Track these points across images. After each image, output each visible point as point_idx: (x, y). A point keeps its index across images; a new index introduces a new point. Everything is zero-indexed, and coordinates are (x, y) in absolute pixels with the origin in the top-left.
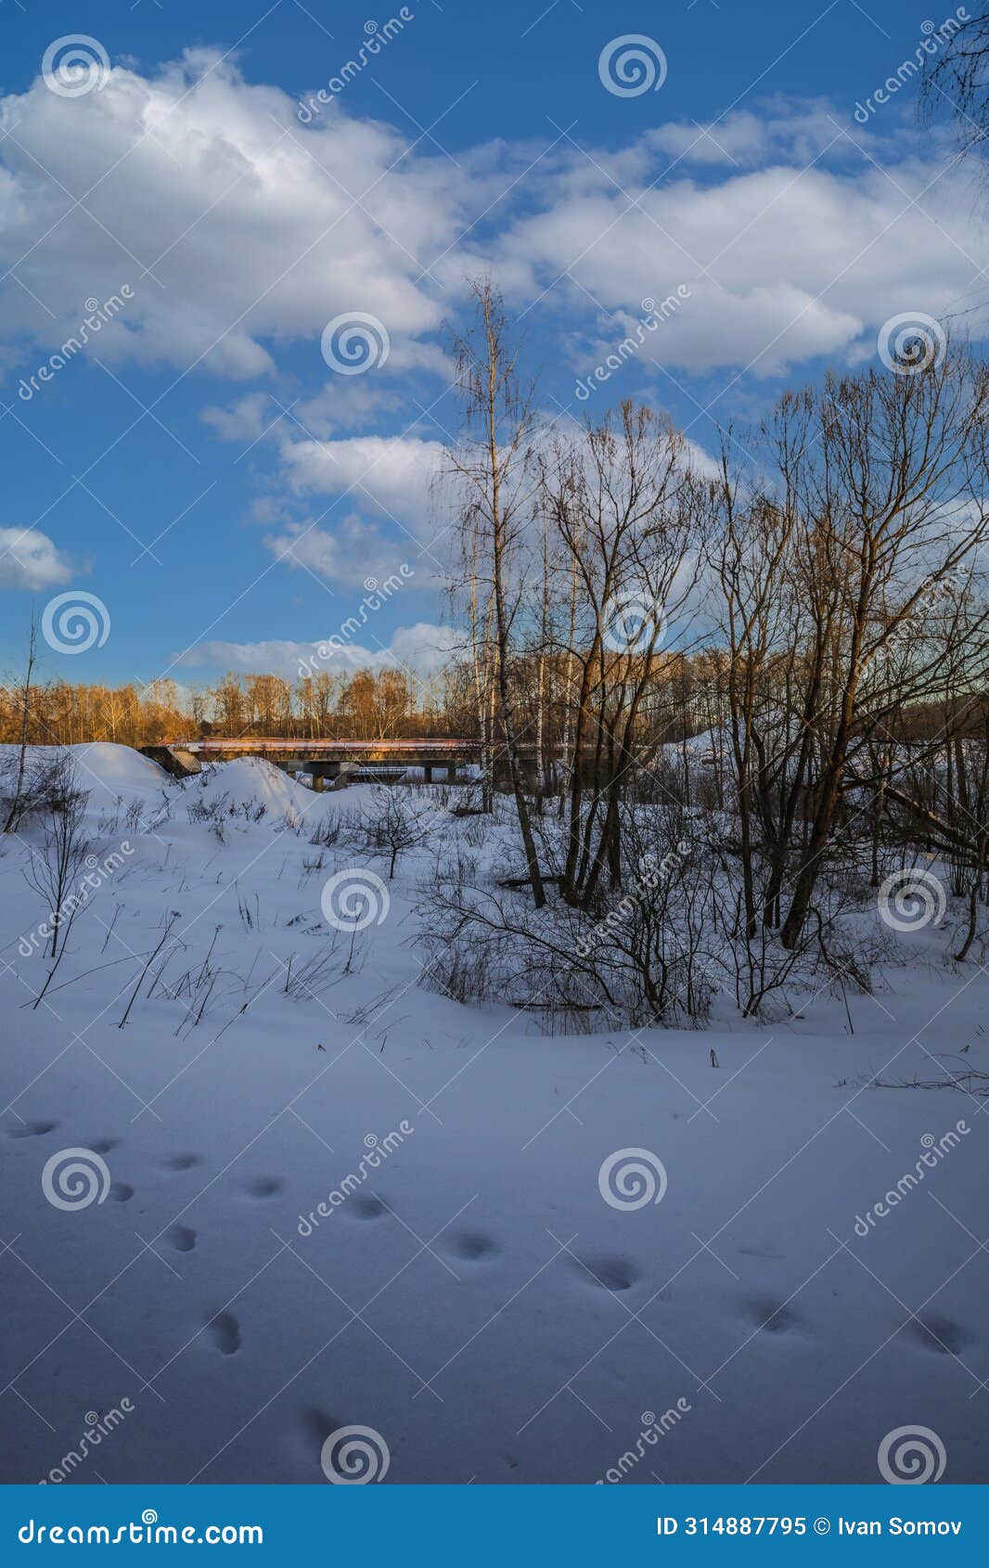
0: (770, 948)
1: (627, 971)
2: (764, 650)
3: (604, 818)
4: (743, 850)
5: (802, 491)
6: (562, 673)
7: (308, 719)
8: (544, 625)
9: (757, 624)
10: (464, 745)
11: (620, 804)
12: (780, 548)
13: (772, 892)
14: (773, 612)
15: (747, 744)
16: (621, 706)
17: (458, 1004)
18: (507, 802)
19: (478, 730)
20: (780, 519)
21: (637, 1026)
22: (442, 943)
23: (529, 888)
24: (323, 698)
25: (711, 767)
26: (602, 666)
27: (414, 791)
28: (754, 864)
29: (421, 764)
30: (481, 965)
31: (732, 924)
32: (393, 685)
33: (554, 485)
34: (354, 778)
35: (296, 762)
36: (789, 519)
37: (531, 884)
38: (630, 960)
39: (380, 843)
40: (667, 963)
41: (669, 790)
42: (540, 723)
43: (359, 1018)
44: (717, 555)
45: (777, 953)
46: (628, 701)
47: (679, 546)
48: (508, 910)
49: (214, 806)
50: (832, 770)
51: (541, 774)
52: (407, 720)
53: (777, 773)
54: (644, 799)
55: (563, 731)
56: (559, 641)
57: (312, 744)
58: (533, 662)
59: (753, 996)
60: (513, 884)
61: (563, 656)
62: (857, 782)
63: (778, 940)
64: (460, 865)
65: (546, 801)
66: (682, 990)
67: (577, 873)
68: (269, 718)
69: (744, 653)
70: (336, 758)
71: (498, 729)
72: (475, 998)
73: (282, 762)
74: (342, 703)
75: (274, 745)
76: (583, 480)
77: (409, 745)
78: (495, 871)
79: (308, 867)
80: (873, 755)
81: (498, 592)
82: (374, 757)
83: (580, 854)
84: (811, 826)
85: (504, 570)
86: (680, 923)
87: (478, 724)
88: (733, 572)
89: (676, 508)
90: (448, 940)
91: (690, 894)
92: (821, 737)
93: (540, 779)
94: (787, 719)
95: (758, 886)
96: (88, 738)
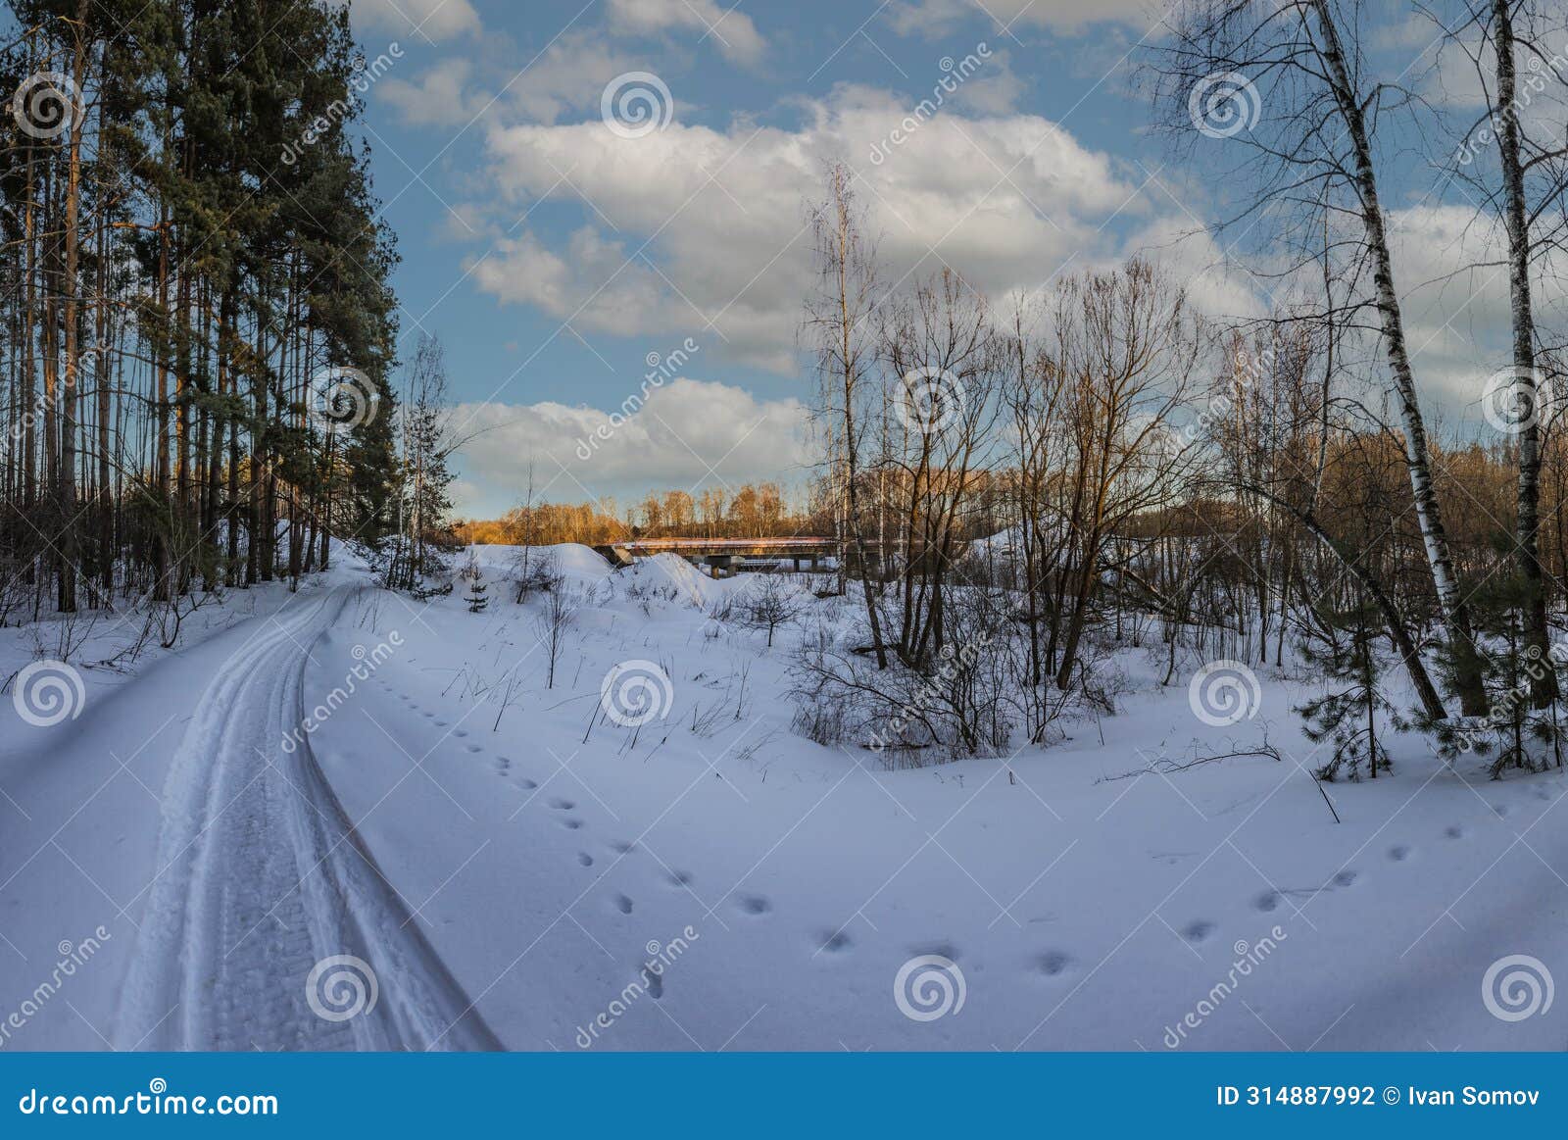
0: (1050, 691)
1: (948, 716)
2: (1045, 469)
3: (931, 598)
4: (1030, 619)
5: (1071, 352)
6: (898, 484)
7: (707, 523)
8: (884, 446)
9: (1040, 450)
10: (824, 541)
11: (942, 586)
12: (1056, 394)
13: (1051, 650)
14: (1051, 441)
15: (1033, 540)
16: (942, 510)
17: (820, 746)
18: (857, 587)
19: (835, 530)
20: (1056, 372)
21: (956, 758)
22: (809, 697)
23: (874, 654)
24: (718, 508)
25: (1009, 557)
26: (928, 479)
27: (786, 578)
28: (1038, 629)
29: (791, 557)
30: (838, 715)
31: (1023, 675)
32: (770, 496)
33: (891, 333)
34: (741, 568)
35: (698, 556)
36: (1063, 373)
37: (874, 651)
38: (951, 708)
39: (761, 619)
40: (978, 708)
41: (978, 574)
42: (882, 524)
43: (745, 755)
44: (1013, 396)
45: (1055, 693)
46: (947, 506)
47: (985, 386)
48: (858, 672)
49: (643, 589)
50: (1090, 558)
51: (883, 564)
52: (779, 523)
53: (1054, 561)
54: (960, 582)
55: (899, 530)
56: (895, 459)
57: (710, 542)
58: (876, 476)
59: (1038, 728)
60: (861, 651)
61: (898, 471)
62: (1109, 567)
63: (1055, 684)
64: (822, 637)
65: (886, 585)
66: (989, 729)
67: (910, 640)
68: (679, 523)
69: (1031, 471)
70: (728, 553)
71: (850, 529)
72: (833, 742)
73: (688, 555)
74: (732, 510)
75: (683, 543)
76: (913, 329)
77: (783, 542)
78: (848, 641)
79: (708, 637)
80: (1118, 548)
81: (849, 420)
82: (755, 552)
83: (913, 626)
84: (1076, 599)
85: (853, 402)
86: (987, 677)
87: (834, 525)
88: (1023, 409)
89: (984, 356)
90: (813, 696)
91: (994, 654)
92: (1083, 534)
93: (882, 568)
94: (1060, 521)
95: (1041, 646)
96: (563, 540)
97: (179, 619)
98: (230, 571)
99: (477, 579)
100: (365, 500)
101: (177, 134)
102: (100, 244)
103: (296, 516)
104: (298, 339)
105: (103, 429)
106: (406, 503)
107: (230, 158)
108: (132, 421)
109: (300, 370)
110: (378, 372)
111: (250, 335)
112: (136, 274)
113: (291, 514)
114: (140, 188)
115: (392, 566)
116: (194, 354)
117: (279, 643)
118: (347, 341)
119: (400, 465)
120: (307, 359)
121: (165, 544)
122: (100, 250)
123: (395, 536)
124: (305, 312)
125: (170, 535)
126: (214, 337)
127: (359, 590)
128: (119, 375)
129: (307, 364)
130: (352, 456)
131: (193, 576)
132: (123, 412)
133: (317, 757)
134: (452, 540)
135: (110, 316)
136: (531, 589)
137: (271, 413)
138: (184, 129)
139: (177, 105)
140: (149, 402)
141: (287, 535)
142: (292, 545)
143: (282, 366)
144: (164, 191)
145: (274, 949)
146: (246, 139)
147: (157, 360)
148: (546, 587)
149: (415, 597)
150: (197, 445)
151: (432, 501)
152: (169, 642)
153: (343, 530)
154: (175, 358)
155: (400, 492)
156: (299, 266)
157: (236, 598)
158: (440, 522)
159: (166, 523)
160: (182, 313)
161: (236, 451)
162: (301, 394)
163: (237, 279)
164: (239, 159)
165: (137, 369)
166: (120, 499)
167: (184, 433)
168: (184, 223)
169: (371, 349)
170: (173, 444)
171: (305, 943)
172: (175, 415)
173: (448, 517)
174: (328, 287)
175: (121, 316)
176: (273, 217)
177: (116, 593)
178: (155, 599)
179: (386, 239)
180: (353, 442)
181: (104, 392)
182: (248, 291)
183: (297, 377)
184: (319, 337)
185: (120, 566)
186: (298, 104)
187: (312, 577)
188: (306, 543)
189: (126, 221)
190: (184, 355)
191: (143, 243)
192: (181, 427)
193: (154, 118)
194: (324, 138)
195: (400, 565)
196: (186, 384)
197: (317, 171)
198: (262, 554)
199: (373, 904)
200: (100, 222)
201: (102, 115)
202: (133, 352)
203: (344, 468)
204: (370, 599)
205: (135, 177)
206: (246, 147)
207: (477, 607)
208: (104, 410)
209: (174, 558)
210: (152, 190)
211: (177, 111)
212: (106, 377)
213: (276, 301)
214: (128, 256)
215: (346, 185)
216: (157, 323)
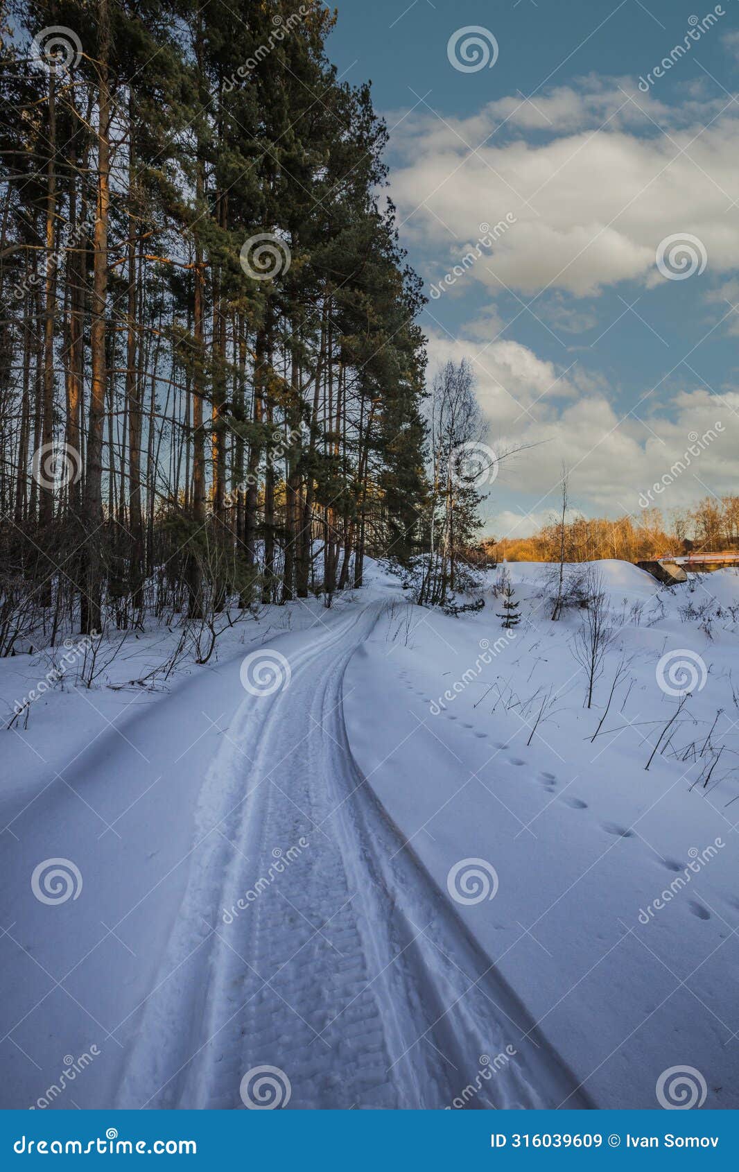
96: (599, 557)
97: (215, 636)
98: (266, 589)
99: (509, 595)
100: (397, 521)
101: (210, 186)
102: (132, 271)
103: (330, 538)
104: (331, 374)
105: (135, 448)
106: (437, 523)
107: (262, 212)
108: (166, 444)
109: (334, 403)
110: (408, 403)
111: (285, 370)
112: (170, 306)
113: (326, 534)
114: (172, 227)
115: (424, 583)
116: (229, 385)
117: (314, 655)
118: (378, 377)
119: (430, 488)
120: (340, 392)
121: (200, 564)
122: (132, 278)
123: (427, 555)
124: (337, 351)
125: (206, 555)
126: (250, 371)
127: (392, 606)
128: (153, 397)
129: (339, 396)
130: (384, 480)
131: (229, 594)
132: (156, 434)
133: (359, 764)
134: (483, 559)
135: (142, 342)
136: (567, 605)
137: (306, 441)
138: (216, 183)
139: (208, 160)
140: (183, 426)
141: (322, 554)
142: (326, 564)
143: (316, 399)
144: (199, 235)
145: (323, 947)
146: (277, 198)
147: (192, 388)
148: (583, 604)
149: (447, 612)
150: (233, 469)
151: (462, 521)
152: (203, 659)
153: (376, 550)
154: (210, 387)
155: (431, 513)
156: (331, 310)
157: (272, 614)
158: (470, 541)
159: (201, 543)
160: (218, 347)
161: (271, 475)
162: (334, 424)
163: (271, 320)
164: (271, 215)
165: (172, 394)
166: (152, 520)
167: (221, 457)
168: (219, 266)
169: (400, 382)
170: (209, 468)
171: (355, 939)
172: (211, 439)
173: (479, 536)
174: (358, 328)
175: (154, 343)
176: (304, 267)
177: (148, 612)
178: (189, 617)
179: (412, 284)
180: (385, 467)
181: (135, 413)
182: (282, 331)
183: (331, 409)
184: (350, 374)
185: (151, 585)
186: (325, 170)
187: (346, 594)
188: (341, 562)
189: (160, 255)
190: (221, 385)
191: (177, 278)
192: (216, 452)
193: (185, 167)
194: (350, 198)
195: (432, 582)
196: (223, 412)
197: (345, 228)
198: (298, 571)
199: (421, 903)
200: (131, 251)
201: (131, 153)
202: (168, 378)
203: (376, 491)
204: (402, 614)
205: (168, 218)
206: (277, 205)
207: (510, 622)
208: (135, 430)
209: (209, 577)
210: (186, 232)
211: (208, 166)
212: (138, 399)
213: (310, 341)
214: (162, 288)
215: (372, 240)
216: (192, 354)
